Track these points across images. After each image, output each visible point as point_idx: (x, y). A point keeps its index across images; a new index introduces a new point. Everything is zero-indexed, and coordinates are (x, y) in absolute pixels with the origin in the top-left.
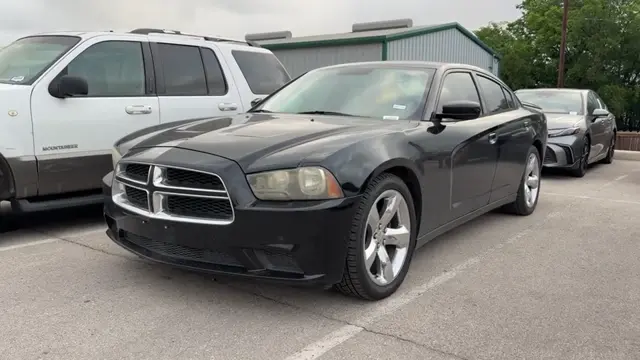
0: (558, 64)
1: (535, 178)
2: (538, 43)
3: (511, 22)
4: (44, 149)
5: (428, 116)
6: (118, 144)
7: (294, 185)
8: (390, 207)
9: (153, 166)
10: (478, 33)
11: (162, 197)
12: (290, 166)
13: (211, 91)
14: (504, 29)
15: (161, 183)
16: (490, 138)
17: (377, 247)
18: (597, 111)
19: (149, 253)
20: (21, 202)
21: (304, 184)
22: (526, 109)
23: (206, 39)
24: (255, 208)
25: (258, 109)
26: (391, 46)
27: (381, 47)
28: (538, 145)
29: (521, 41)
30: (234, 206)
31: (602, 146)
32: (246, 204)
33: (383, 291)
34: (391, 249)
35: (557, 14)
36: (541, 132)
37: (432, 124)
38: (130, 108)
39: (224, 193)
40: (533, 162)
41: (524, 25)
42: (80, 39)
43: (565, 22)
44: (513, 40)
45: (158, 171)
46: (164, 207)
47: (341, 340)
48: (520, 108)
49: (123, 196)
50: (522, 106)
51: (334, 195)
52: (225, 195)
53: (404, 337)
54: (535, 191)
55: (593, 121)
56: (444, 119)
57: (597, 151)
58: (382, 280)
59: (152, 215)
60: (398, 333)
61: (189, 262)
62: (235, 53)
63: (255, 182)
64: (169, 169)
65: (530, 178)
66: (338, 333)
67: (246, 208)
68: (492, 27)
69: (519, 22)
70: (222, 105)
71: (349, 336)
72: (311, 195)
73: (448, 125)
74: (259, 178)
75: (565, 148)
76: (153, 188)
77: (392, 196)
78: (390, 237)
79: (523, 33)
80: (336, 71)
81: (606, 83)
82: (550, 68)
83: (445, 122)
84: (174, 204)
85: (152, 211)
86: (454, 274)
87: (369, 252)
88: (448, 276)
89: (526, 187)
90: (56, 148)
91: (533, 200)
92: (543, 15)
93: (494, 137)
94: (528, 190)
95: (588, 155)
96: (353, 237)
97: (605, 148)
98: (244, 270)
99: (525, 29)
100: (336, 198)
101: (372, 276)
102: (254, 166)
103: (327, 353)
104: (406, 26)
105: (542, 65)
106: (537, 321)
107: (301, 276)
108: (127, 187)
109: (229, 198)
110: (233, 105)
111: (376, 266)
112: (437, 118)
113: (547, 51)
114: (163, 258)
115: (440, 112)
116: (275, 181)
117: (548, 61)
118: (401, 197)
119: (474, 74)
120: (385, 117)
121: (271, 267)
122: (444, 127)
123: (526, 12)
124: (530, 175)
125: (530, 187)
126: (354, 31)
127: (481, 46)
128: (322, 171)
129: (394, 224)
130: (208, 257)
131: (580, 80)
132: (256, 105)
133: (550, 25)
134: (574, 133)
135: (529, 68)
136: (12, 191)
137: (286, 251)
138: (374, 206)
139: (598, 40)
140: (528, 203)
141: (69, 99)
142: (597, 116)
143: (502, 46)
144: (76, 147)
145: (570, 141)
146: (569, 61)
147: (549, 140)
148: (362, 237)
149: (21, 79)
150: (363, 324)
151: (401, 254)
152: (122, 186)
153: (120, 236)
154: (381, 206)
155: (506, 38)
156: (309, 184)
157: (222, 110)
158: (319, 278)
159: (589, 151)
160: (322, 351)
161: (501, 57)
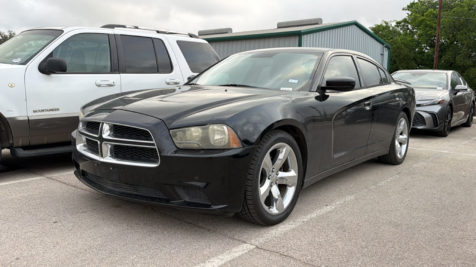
0: (434, 52)
1: (405, 136)
2: (420, 36)
3: (398, 20)
4: (34, 112)
5: (315, 88)
6: (84, 107)
7: (206, 138)
8: (281, 156)
9: (103, 123)
10: (373, 29)
11: (110, 146)
12: (202, 124)
13: (160, 70)
14: (393, 25)
15: (109, 135)
16: (365, 105)
17: (271, 186)
18: (458, 87)
19: (101, 188)
20: (17, 150)
21: (214, 137)
22: (398, 84)
23: (158, 32)
24: (176, 155)
25: (191, 83)
26: (305, 38)
27: (297, 39)
28: (407, 111)
29: (406, 34)
30: (160, 153)
31: (463, 113)
32: (169, 152)
33: (275, 218)
34: (283, 188)
35: (434, 14)
36: (410, 102)
37: (317, 94)
38: (99, 82)
39: (152, 143)
40: (403, 124)
41: (408, 23)
42: (63, 31)
43: (439, 21)
44: (400, 34)
45: (106, 127)
46: (111, 153)
47: (237, 255)
48: (393, 83)
49: (84, 146)
50: (395, 81)
51: (235, 146)
52: (153, 145)
53: (285, 254)
54: (404, 147)
55: (456, 94)
56: (327, 91)
57: (458, 118)
58: (274, 210)
59: (102, 160)
60: (281, 251)
61: (129, 195)
62: (179, 42)
63: (175, 136)
64: (114, 125)
65: (401, 137)
66: (235, 250)
67: (169, 154)
68: (384, 25)
69: (405, 21)
70: (168, 81)
71: (245, 252)
72: (218, 145)
73: (331, 95)
74: (179, 133)
75: (432, 114)
76: (102, 140)
77: (283, 147)
78: (282, 178)
79: (408, 29)
80: (250, 55)
81: (472, 67)
82: (428, 55)
83: (328, 93)
84: (117, 152)
85: (102, 156)
86: (333, 207)
87: (263, 190)
88: (329, 208)
89: (397, 143)
90: (43, 111)
91: (403, 153)
92: (423, 15)
93: (369, 104)
94: (399, 146)
95: (450, 120)
96: (249, 177)
97: (466, 115)
98: (168, 201)
99: (410, 26)
100: (237, 147)
101: (266, 208)
102: (175, 123)
103: (225, 264)
104: (318, 24)
105: (422, 53)
106: (391, 245)
107: (209, 206)
108: (87, 139)
109: (156, 147)
110: (177, 80)
111: (270, 200)
112: (322, 90)
113: (426, 42)
114: (110, 191)
115: (324, 85)
116: (191, 134)
117: (427, 50)
118: (289, 148)
119: (354, 57)
120: (282, 89)
121: (187, 199)
122: (328, 96)
123: (410, 13)
124: (401, 134)
125: (401, 144)
126: (278, 28)
127: (374, 38)
128: (225, 127)
129: (285, 168)
130: (143, 191)
131: (452, 63)
132: (190, 79)
133: (428, 23)
134: (439, 103)
135: (412, 55)
136: (11, 142)
137: (199, 188)
138: (268, 154)
139: (465, 34)
140: (399, 155)
141: (53, 75)
142: (459, 91)
143: (392, 38)
144: (58, 110)
145: (436, 109)
146: (443, 49)
147: (417, 108)
148: (257, 177)
149: (19, 60)
150: (257, 243)
151: (291, 192)
152: (84, 138)
153: (82, 175)
154: (274, 155)
155: (395, 32)
156: (217, 137)
157: (168, 84)
158: (224, 208)
159: (452, 117)
160: (221, 263)
161: (390, 46)
